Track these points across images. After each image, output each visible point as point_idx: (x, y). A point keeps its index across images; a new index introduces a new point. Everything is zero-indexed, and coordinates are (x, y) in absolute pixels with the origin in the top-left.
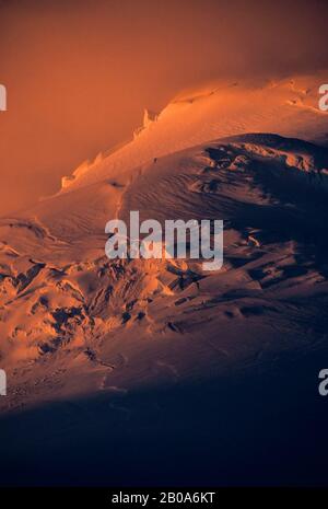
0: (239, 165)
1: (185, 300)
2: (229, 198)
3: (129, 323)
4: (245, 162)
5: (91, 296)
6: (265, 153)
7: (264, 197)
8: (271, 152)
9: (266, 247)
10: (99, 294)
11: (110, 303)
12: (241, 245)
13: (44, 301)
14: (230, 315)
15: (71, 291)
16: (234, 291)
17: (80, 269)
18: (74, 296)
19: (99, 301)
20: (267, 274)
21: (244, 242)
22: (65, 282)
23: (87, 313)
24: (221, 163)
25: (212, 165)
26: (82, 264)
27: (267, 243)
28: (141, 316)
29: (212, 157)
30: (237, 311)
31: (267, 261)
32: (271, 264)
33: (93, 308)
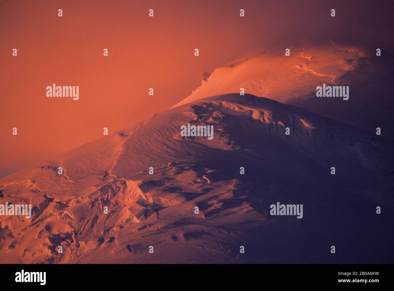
0: (215, 119)
1: (145, 227)
2: (202, 145)
3: (103, 245)
4: (221, 116)
5: (81, 223)
6: (237, 109)
7: (229, 144)
8: (241, 108)
9: (215, 184)
10: (88, 222)
11: (94, 229)
12: (196, 182)
13: (48, 228)
14: (175, 238)
15: (69, 220)
16: (184, 219)
17: (78, 202)
18: (69, 224)
19: (86, 228)
20: (211, 205)
21: (199, 180)
22: (65, 212)
23: (76, 237)
24: (201, 117)
25: (195, 119)
26: (80, 198)
27: (217, 180)
28: (112, 239)
29: (196, 113)
30: (181, 235)
31: (213, 195)
32: (215, 197)
33: (81, 233)
